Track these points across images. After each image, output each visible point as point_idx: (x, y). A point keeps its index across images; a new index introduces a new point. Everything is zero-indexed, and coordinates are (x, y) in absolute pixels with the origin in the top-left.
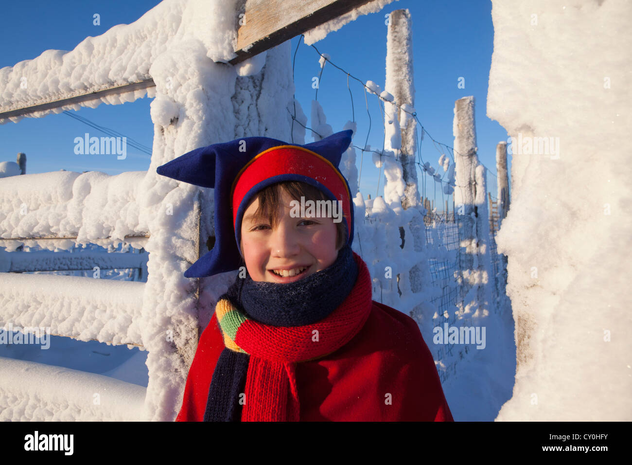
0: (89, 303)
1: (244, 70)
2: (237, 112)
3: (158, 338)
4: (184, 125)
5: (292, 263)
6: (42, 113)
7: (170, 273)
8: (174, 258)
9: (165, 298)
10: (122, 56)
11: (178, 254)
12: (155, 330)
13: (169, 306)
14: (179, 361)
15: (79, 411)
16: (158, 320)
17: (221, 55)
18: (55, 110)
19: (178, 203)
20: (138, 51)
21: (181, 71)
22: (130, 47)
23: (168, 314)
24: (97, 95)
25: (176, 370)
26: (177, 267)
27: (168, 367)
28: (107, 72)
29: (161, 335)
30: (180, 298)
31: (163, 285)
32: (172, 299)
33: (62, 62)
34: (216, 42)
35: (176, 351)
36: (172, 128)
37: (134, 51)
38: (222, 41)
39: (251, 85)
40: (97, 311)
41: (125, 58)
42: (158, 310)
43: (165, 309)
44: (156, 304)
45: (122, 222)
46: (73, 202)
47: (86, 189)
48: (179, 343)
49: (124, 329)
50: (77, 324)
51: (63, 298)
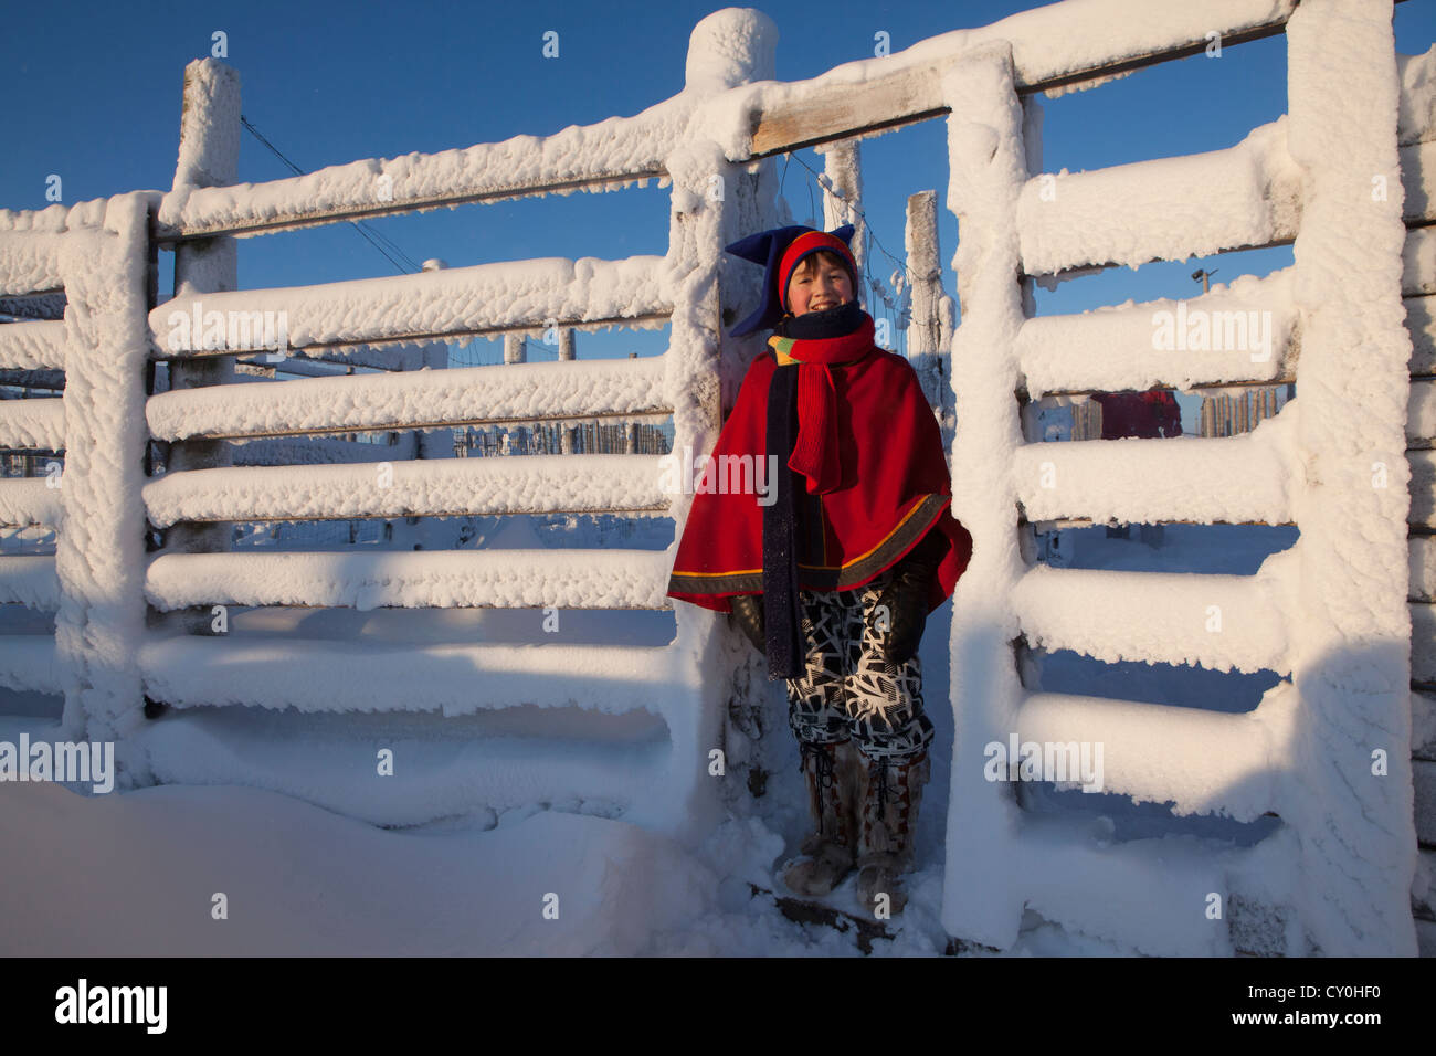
0: (600, 376)
1: (753, 169)
3: (684, 394)
4: (706, 213)
5: (827, 299)
7: (696, 338)
8: (697, 325)
9: (692, 358)
10: (623, 148)
11: (701, 323)
12: (682, 387)
13: (697, 364)
14: (703, 413)
15: (591, 478)
16: (686, 378)
17: (740, 155)
19: (702, 279)
20: (640, 146)
21: (702, 167)
22: (631, 140)
23: (696, 371)
25: (701, 421)
26: (702, 333)
27: (694, 418)
28: (605, 162)
29: (687, 391)
30: (705, 358)
31: (690, 348)
32: (699, 358)
33: (542, 150)
34: (735, 147)
35: (700, 405)
36: (692, 218)
37: (636, 146)
38: (741, 145)
40: (611, 383)
41: (626, 151)
42: (686, 368)
43: (694, 367)
44: (683, 364)
45: (639, 300)
46: (577, 283)
47: (591, 273)
48: (702, 397)
49: (643, 395)
50: (586, 398)
51: (568, 376)
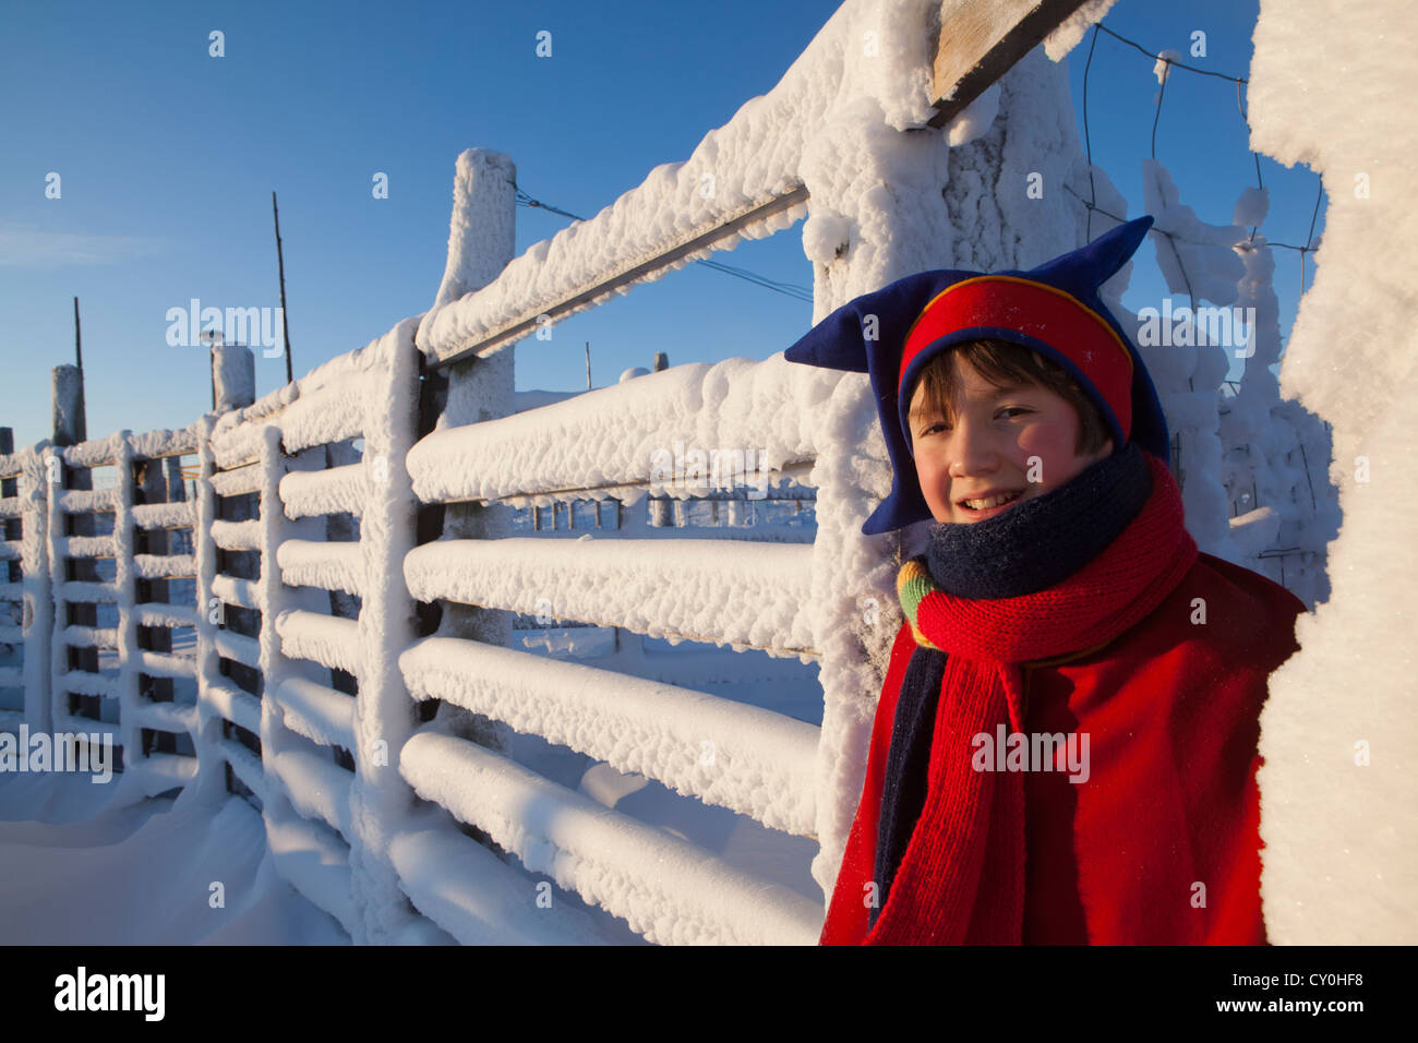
0: (734, 579)
1: (956, 135)
2: (955, 216)
3: (836, 635)
4: (858, 254)
5: (985, 486)
6: (658, 272)
7: (850, 519)
8: (857, 494)
9: (844, 565)
10: (759, 154)
11: (864, 487)
12: (831, 621)
13: (851, 579)
14: (871, 677)
15: (729, 760)
16: (834, 603)
17: (908, 116)
18: (675, 265)
19: (857, 396)
20: (782, 136)
21: (846, 160)
22: (771, 134)
23: (850, 592)
24: (732, 227)
25: (868, 692)
26: (861, 509)
27: (854, 686)
28: (739, 184)
29: (842, 631)
30: (868, 565)
31: (840, 541)
32: (855, 566)
34: (896, 96)
35: (867, 661)
36: (840, 263)
37: (777, 138)
38: (908, 90)
39: (980, 158)
40: (747, 593)
41: (763, 153)
42: (833, 586)
43: (845, 582)
44: (831, 573)
45: (776, 439)
46: (705, 412)
47: (722, 389)
48: (871, 644)
49: (786, 622)
50: (719, 616)
51: (699, 573)
